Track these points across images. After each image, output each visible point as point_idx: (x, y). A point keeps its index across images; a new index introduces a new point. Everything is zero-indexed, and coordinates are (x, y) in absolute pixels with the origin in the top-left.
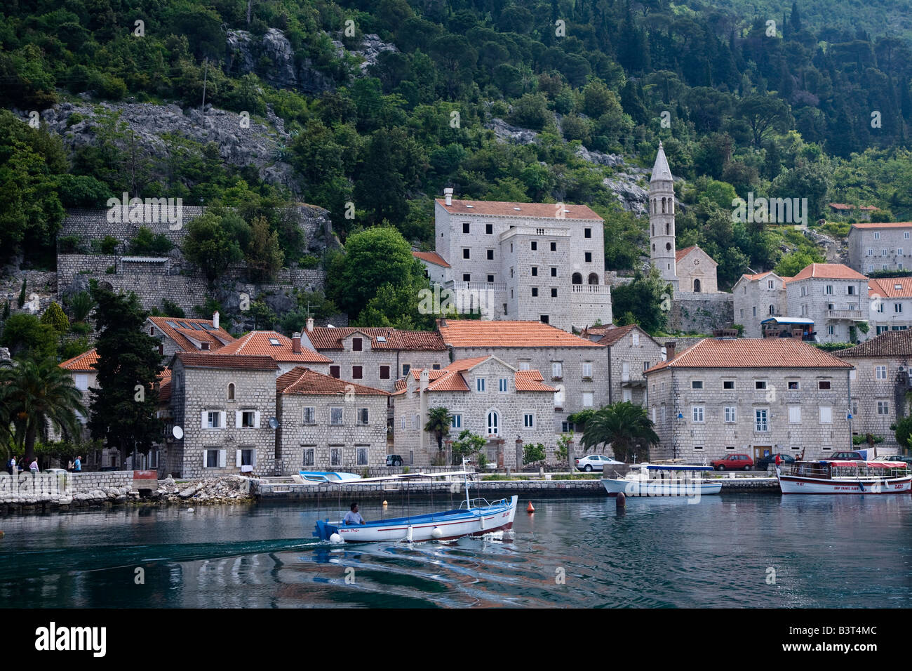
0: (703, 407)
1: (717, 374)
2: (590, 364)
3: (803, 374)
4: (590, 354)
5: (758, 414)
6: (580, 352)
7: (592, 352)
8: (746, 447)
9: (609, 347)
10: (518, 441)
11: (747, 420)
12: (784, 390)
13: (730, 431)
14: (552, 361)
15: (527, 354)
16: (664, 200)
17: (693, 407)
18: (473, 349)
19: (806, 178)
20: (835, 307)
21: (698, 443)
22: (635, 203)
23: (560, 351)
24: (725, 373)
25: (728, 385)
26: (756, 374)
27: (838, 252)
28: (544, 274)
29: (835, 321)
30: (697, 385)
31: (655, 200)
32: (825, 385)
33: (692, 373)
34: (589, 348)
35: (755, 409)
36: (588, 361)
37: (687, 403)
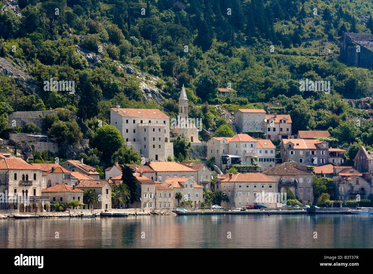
0: (241, 192)
1: (245, 184)
2: (193, 176)
3: (266, 184)
4: (193, 173)
5: (254, 194)
6: (190, 172)
7: (193, 172)
8: (251, 203)
9: (198, 171)
10: (199, 201)
11: (252, 196)
12: (261, 188)
13: (247, 199)
14: (183, 176)
15: (176, 173)
16: (185, 107)
17: (239, 192)
18: (162, 172)
19: (210, 79)
20: (247, 152)
21: (240, 202)
22: (148, 93)
23: (185, 173)
24: (247, 183)
25: (247, 187)
26: (254, 183)
27: (231, 119)
28: (157, 140)
29: (247, 157)
30: (240, 186)
31: (182, 107)
32: (270, 187)
33: (239, 183)
34: (192, 171)
35: (254, 193)
36: (192, 176)
37: (238, 191)
